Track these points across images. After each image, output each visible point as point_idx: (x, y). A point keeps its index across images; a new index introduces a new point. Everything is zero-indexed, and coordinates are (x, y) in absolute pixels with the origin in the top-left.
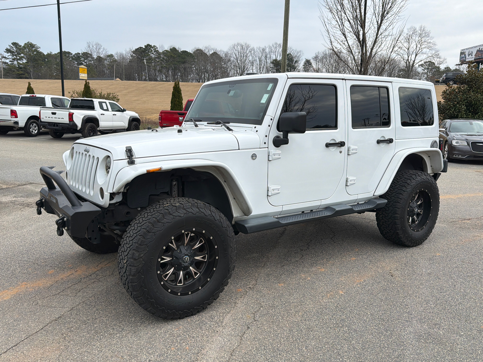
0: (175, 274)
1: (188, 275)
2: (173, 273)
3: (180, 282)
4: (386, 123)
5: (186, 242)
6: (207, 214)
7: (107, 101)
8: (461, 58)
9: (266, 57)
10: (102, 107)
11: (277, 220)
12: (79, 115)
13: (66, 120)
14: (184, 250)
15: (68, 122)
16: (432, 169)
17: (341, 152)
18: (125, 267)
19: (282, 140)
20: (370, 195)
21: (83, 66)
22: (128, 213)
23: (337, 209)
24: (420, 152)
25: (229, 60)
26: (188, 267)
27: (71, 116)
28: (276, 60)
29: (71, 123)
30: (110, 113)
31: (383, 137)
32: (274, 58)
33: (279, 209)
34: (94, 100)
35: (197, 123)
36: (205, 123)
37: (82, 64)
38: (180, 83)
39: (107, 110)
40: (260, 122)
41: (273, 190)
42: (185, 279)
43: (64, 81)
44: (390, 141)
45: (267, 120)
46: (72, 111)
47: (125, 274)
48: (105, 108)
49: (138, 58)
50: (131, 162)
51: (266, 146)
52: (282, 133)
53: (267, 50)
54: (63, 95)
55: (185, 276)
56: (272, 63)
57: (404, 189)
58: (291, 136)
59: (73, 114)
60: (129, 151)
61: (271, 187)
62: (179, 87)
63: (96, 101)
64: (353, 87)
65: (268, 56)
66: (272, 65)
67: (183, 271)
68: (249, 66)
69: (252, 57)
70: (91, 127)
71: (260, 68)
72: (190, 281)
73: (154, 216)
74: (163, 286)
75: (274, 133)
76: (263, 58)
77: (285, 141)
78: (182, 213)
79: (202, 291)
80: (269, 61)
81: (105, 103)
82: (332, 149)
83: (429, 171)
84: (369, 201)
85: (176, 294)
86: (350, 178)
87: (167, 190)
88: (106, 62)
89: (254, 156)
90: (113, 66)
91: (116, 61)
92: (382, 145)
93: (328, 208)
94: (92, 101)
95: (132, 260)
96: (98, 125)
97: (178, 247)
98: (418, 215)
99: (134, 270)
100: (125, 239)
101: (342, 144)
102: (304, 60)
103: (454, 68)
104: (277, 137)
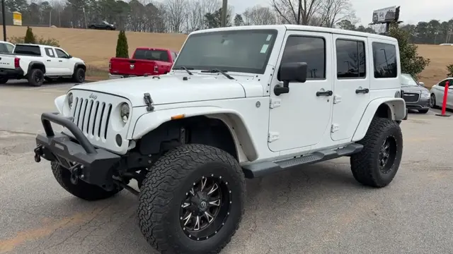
0: (193, 220)
1: (204, 220)
2: (191, 219)
3: (197, 227)
4: (363, 75)
5: (203, 188)
6: (224, 160)
7: (54, 48)
8: (374, 18)
9: (200, 10)
10: (48, 54)
11: (277, 165)
12: (26, 61)
13: (12, 66)
14: (201, 194)
15: (14, 68)
16: (396, 117)
17: (328, 101)
18: (149, 214)
19: (282, 89)
20: (348, 141)
21: (17, 12)
22: (140, 160)
23: (326, 154)
24: (388, 102)
25: (165, 12)
26: (203, 212)
27: (17, 61)
28: (209, 14)
29: (18, 68)
30: (56, 59)
31: (360, 87)
32: (208, 12)
33: (277, 155)
34: (40, 46)
35: (191, 71)
36: (199, 71)
37: (16, 10)
38: (126, 32)
39: (53, 56)
40: (262, 71)
41: (273, 136)
42: (201, 224)
43: (6, 26)
44: (366, 91)
45: (269, 70)
46: (18, 57)
47: (149, 221)
48: (51, 54)
49: (73, 6)
50: (150, 109)
51: (268, 94)
52: (282, 82)
53: (201, 4)
54: (5, 40)
55: (200, 220)
56: (206, 16)
57: (377, 135)
58: (291, 85)
59: (19, 59)
60: (148, 99)
61: (272, 133)
62: (124, 36)
63: (42, 48)
64: (338, 39)
65: (202, 10)
66: (205, 19)
67: (199, 216)
68: (184, 18)
69: (187, 10)
70: (37, 72)
71: (194, 20)
72: (205, 226)
73: (177, 162)
74: (185, 231)
75: (276, 82)
76: (197, 11)
77: (286, 90)
78: (203, 160)
79: (218, 235)
80: (202, 15)
81: (51, 49)
82: (322, 98)
83: (393, 118)
84: (347, 146)
85: (196, 239)
86: (335, 125)
87: (177, 137)
88: (41, 9)
89: (258, 104)
90: (48, 14)
91: (50, 8)
92: (360, 95)
93: (316, 153)
94: (38, 47)
95: (158, 207)
96: (44, 71)
97: (195, 192)
98: (385, 158)
99: (160, 216)
100: (146, 185)
101: (330, 93)
102: (235, 15)
103: (367, 27)
104: (278, 86)
